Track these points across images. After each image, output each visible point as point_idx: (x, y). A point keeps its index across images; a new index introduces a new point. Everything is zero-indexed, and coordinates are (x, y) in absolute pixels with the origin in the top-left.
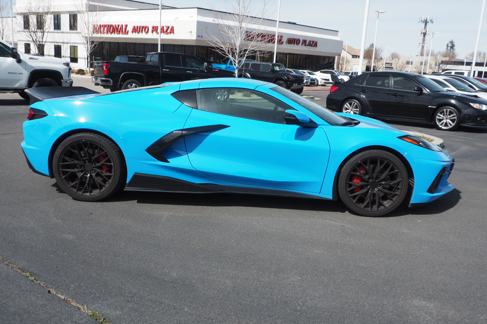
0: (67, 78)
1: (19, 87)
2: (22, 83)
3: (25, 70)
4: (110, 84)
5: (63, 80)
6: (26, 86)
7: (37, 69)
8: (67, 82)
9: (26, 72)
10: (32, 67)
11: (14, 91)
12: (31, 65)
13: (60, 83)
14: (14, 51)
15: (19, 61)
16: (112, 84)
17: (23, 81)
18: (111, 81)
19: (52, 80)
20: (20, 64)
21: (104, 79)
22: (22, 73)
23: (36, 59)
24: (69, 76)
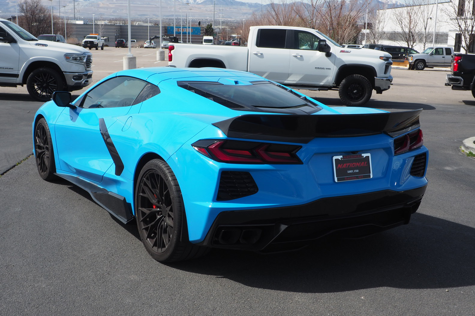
0: (383, 75)
2: (328, 80)
3: (333, 65)
4: (460, 84)
5: (376, 77)
6: (333, 84)
7: (347, 63)
8: (383, 79)
9: (335, 67)
11: (320, 88)
12: (341, 60)
13: (372, 81)
14: (322, 43)
15: (329, 55)
16: (462, 84)
17: (330, 78)
18: (461, 80)
19: (363, 77)
20: (329, 58)
21: (453, 77)
22: (330, 69)
23: (347, 52)
24: (386, 72)
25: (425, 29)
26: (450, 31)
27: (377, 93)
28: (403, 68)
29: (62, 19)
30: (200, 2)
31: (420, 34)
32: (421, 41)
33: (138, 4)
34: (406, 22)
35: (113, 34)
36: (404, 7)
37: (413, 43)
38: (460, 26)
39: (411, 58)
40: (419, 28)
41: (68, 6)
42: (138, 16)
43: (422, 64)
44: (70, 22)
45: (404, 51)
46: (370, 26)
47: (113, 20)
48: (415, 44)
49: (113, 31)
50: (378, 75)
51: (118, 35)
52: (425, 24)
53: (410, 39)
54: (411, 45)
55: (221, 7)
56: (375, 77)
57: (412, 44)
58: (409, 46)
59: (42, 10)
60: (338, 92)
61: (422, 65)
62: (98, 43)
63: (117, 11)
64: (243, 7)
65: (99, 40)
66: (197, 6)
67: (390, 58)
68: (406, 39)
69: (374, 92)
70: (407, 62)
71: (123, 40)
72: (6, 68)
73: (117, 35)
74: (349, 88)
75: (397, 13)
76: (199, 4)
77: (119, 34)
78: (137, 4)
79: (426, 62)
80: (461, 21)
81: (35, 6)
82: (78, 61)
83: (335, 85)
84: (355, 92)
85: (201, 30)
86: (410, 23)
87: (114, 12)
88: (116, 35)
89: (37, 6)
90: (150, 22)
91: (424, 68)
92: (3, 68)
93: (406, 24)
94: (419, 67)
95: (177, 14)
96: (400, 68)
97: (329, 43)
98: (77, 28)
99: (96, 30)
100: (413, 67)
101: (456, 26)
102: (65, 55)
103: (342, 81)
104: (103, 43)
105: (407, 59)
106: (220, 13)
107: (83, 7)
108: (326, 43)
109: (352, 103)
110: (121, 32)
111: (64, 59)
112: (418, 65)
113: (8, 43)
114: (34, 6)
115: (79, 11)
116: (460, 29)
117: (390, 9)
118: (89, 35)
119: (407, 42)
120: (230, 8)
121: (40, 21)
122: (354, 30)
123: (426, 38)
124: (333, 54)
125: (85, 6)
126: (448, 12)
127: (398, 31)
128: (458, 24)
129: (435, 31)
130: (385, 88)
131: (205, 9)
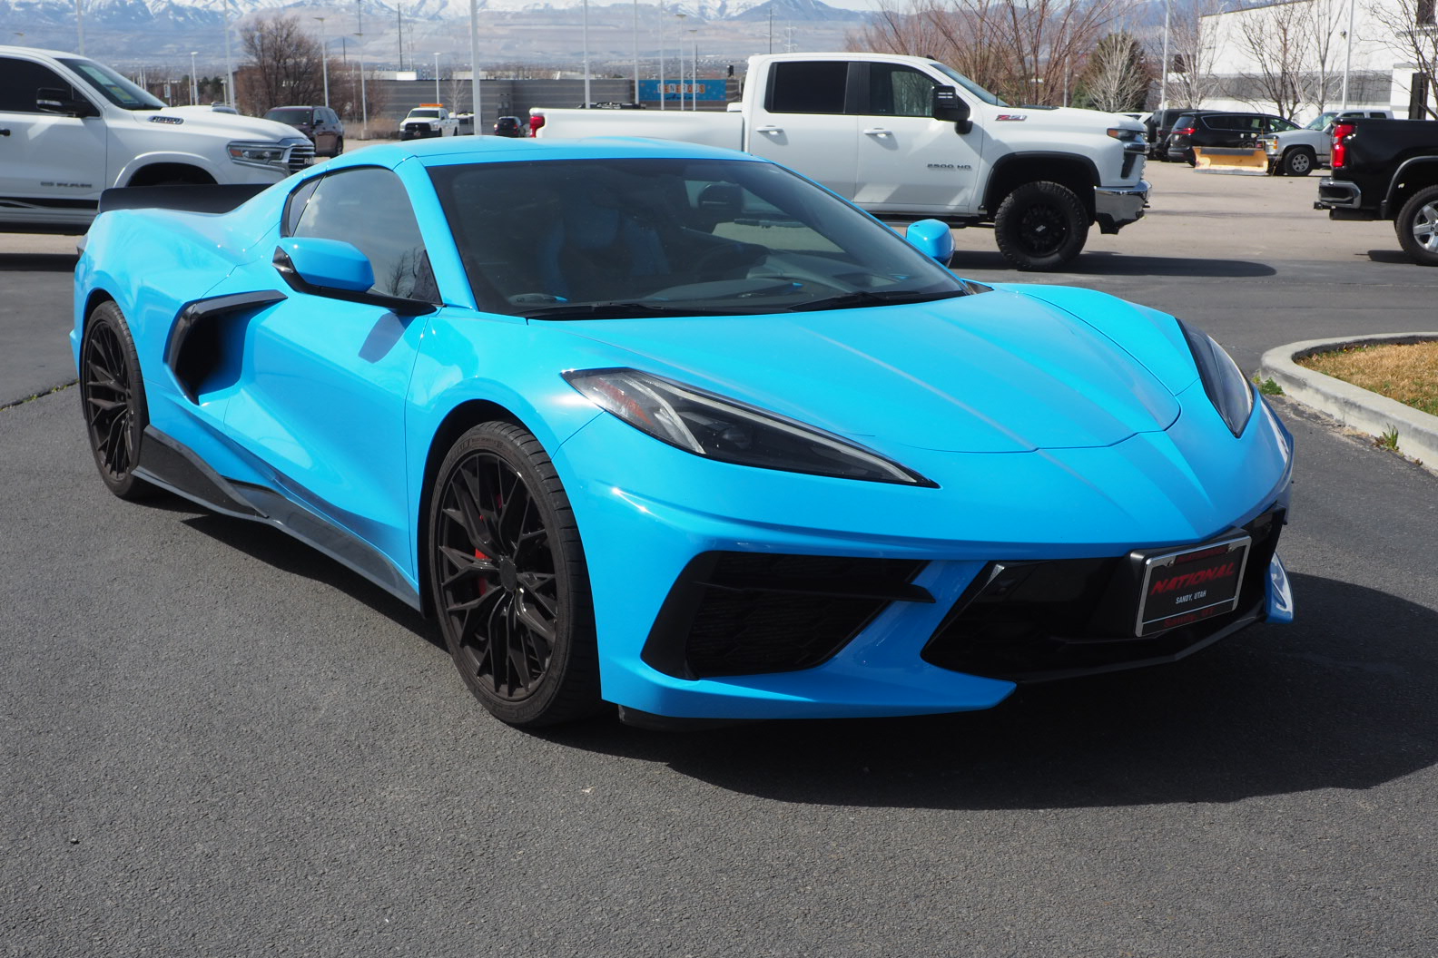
0: (1118, 181)
1: (961, 211)
2: (966, 198)
3: (978, 157)
4: (1352, 203)
5: (1099, 185)
6: (979, 208)
7: (1015, 150)
8: (1118, 193)
9: (982, 161)
10: (1000, 145)
12: (998, 141)
13: (1089, 198)
14: (942, 95)
15: (964, 128)
16: (1357, 203)
17: (970, 192)
18: (1357, 192)
19: (1061, 186)
20: (965, 136)
21: (1332, 183)
22: (969, 167)
23: (1017, 119)
24: (1126, 172)
25: (1323, 63)
26: (1395, 66)
27: (1103, 232)
28: (1252, 172)
29: (358, 67)
30: (735, 14)
31: (1309, 80)
32: (1311, 98)
33: (571, 25)
34: (1273, 45)
35: (494, 104)
36: (1269, 6)
37: (1295, 103)
38: (1418, 52)
39: (1273, 143)
40: (1309, 64)
41: (386, 34)
42: (572, 58)
43: (1304, 160)
44: (379, 76)
45: (1261, 124)
46: (1179, 65)
47: (498, 67)
48: (1299, 106)
49: (494, 95)
50: (1104, 182)
51: (506, 106)
52: (1322, 50)
53: (1286, 92)
54: (1288, 109)
55: (787, 26)
56: (1095, 187)
57: (1291, 107)
58: (1282, 112)
59: (302, 46)
60: (993, 230)
61: (1305, 162)
62: (440, 129)
63: (517, 46)
64: (850, 23)
65: (445, 121)
66: (726, 24)
67: (1139, 132)
68: (1273, 93)
69: (1095, 229)
70: (1262, 153)
71: (513, 120)
72: (72, 185)
73: (503, 106)
74: (1024, 221)
75: (1249, 22)
76: (734, 19)
77: (509, 105)
78: (566, 24)
79: (1317, 152)
80: (1423, 37)
81: (285, 36)
82: (266, 160)
83: (985, 212)
84: (1040, 229)
85: (727, 88)
86: (1285, 50)
87: (507, 47)
88: (500, 106)
89: (288, 35)
90: (593, 72)
91: (1309, 170)
92: (66, 185)
93: (1275, 52)
94: (1295, 167)
95: (669, 47)
96: (1242, 171)
97: (962, 93)
98: (397, 91)
99: (443, 95)
100: (1280, 167)
101: (1410, 53)
102: (228, 146)
103: (1002, 201)
104: (456, 129)
105: (1264, 147)
106: (786, 42)
107: (425, 36)
108: (954, 95)
109: (1034, 261)
110: (514, 98)
111: (226, 155)
112: (1295, 161)
113: (78, 116)
114: (281, 37)
115: (413, 48)
116: (1418, 59)
117: (1230, 12)
118: (418, 107)
119: (1277, 101)
120: (816, 28)
121: (297, 74)
122: (1135, 73)
123: (1323, 87)
124: (977, 126)
125: (431, 34)
126: (1386, 14)
127: (1252, 72)
128: (1415, 43)
129: (1348, 68)
130: (1125, 216)
131: (748, 32)
